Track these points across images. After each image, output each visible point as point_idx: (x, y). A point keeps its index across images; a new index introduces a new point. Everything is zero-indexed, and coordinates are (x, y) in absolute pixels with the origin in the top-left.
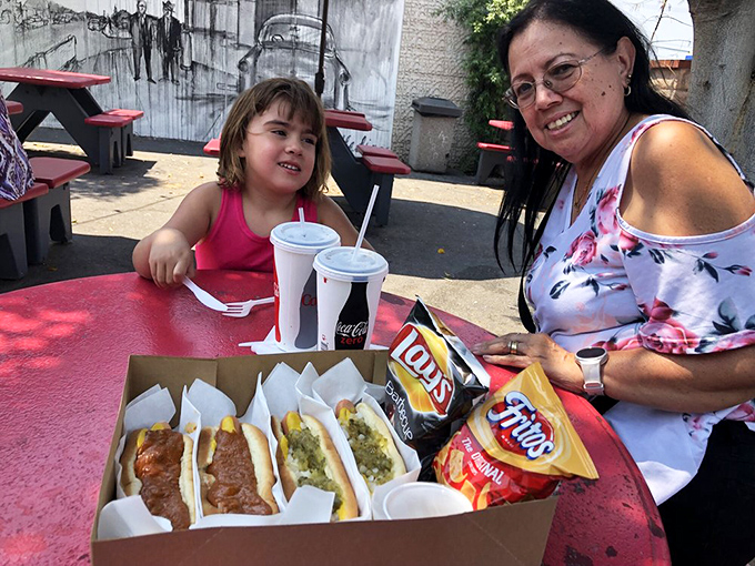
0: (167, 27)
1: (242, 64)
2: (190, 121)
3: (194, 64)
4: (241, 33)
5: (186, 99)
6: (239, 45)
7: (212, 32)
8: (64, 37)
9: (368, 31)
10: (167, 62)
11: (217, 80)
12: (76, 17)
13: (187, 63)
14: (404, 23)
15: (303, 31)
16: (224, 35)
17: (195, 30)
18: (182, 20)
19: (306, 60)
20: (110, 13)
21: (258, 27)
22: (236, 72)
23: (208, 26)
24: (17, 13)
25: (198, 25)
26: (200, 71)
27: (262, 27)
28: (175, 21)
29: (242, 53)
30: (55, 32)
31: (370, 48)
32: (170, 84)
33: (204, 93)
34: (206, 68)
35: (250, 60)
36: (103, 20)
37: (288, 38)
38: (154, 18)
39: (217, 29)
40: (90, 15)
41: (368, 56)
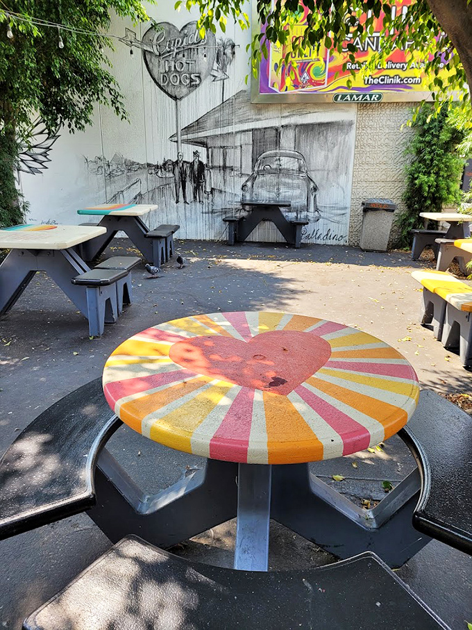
0: (196, 167)
1: (244, 187)
2: (211, 227)
3: (213, 189)
4: (243, 166)
5: (208, 213)
6: (242, 174)
7: (225, 167)
8: (134, 180)
9: (330, 155)
10: (196, 189)
11: (228, 199)
12: (141, 167)
13: (208, 190)
14: (356, 147)
15: (284, 160)
16: (232, 169)
17: (213, 168)
18: (205, 162)
19: (287, 180)
20: (161, 163)
21: (254, 161)
22: (240, 193)
23: (222, 164)
24: (107, 168)
25: (216, 164)
26: (216, 194)
27: (257, 160)
28: (201, 163)
29: (244, 179)
30: (129, 178)
31: (331, 168)
32: (198, 204)
33: (219, 208)
34: (221, 191)
35: (249, 184)
36: (157, 167)
37: (274, 166)
38: (188, 163)
39: (227, 165)
40: (149, 165)
41: (331, 174)
